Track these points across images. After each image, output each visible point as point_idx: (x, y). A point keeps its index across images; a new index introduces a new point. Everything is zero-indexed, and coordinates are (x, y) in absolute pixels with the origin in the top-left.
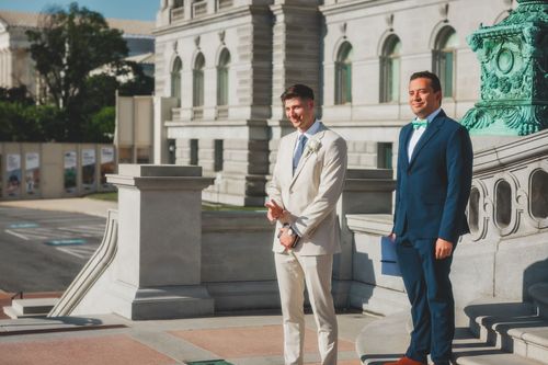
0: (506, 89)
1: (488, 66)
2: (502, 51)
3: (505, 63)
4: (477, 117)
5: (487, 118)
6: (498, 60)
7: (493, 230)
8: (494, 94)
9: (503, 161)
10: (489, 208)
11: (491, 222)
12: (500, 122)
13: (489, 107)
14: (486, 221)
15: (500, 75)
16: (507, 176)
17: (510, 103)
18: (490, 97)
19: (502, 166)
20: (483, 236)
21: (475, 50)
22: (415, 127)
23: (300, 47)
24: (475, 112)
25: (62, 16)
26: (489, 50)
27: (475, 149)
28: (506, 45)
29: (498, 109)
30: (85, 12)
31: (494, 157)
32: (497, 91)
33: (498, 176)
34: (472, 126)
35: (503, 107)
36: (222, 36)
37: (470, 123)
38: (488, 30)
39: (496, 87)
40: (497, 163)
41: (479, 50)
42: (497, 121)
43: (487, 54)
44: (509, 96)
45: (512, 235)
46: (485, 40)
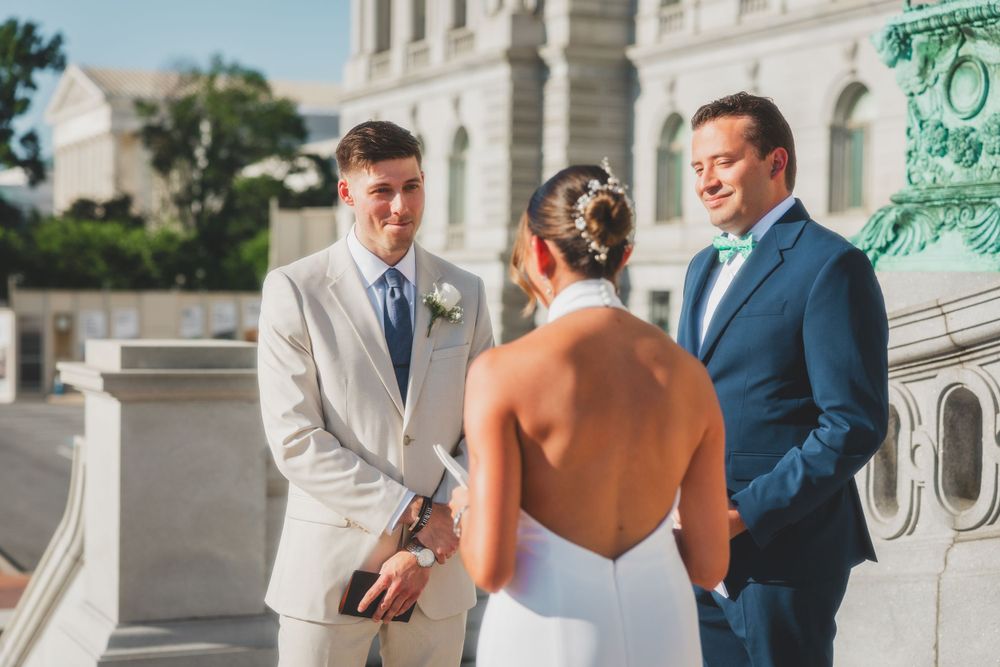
0: (969, 155)
1: (923, 101)
2: (958, 64)
3: (966, 90)
4: (897, 227)
5: (920, 228)
6: (948, 86)
7: (934, 513)
8: (938, 169)
9: (960, 338)
10: (925, 457)
11: (928, 494)
12: (954, 241)
13: (926, 202)
14: (917, 489)
15: (953, 123)
16: (970, 376)
17: (979, 192)
18: (928, 177)
19: (959, 351)
20: (909, 527)
21: (892, 64)
22: (723, 256)
23: (592, 122)
24: (892, 216)
25: (195, 75)
26: (927, 61)
27: (891, 307)
28: (969, 48)
29: (947, 207)
30: (234, 70)
31: (936, 327)
32: (947, 163)
33: (947, 375)
34: (883, 250)
35: (961, 201)
36: (457, 103)
37: (880, 242)
38: (924, 14)
39: (943, 151)
40: (944, 343)
41: (903, 64)
42: (946, 235)
43: (923, 73)
44: (976, 173)
45: (984, 529)
46: (917, 39)
